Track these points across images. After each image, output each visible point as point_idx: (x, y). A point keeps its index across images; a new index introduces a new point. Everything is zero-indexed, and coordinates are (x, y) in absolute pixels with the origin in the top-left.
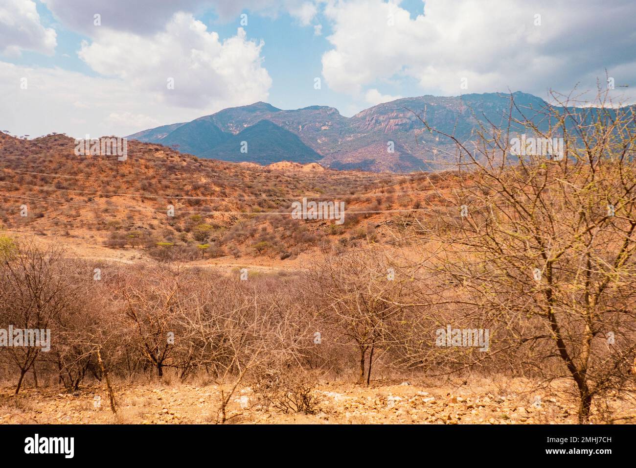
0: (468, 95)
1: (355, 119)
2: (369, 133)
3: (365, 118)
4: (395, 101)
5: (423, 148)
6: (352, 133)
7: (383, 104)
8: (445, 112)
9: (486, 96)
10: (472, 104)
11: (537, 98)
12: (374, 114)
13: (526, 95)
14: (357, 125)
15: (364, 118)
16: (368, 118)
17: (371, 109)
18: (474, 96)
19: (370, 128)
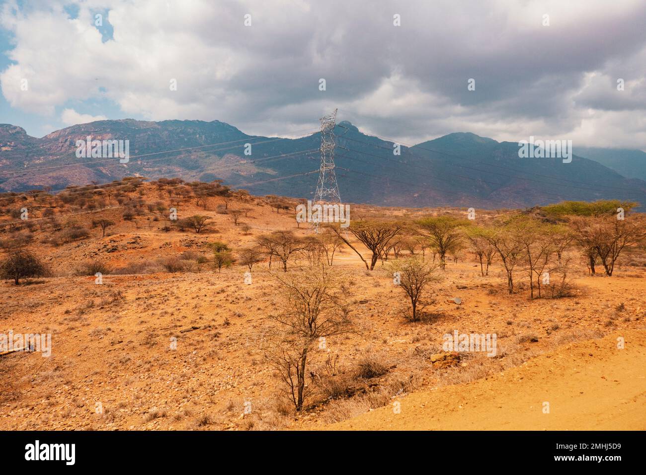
0: (170, 121)
1: (46, 140)
2: (62, 156)
3: (58, 140)
4: (92, 123)
5: (125, 171)
6: (42, 155)
7: (79, 126)
8: (147, 137)
9: (187, 123)
10: (173, 129)
11: (232, 127)
12: (68, 135)
13: (223, 124)
14: (48, 146)
15: (56, 139)
16: (60, 140)
17: (65, 130)
18: (176, 122)
19: (63, 150)
